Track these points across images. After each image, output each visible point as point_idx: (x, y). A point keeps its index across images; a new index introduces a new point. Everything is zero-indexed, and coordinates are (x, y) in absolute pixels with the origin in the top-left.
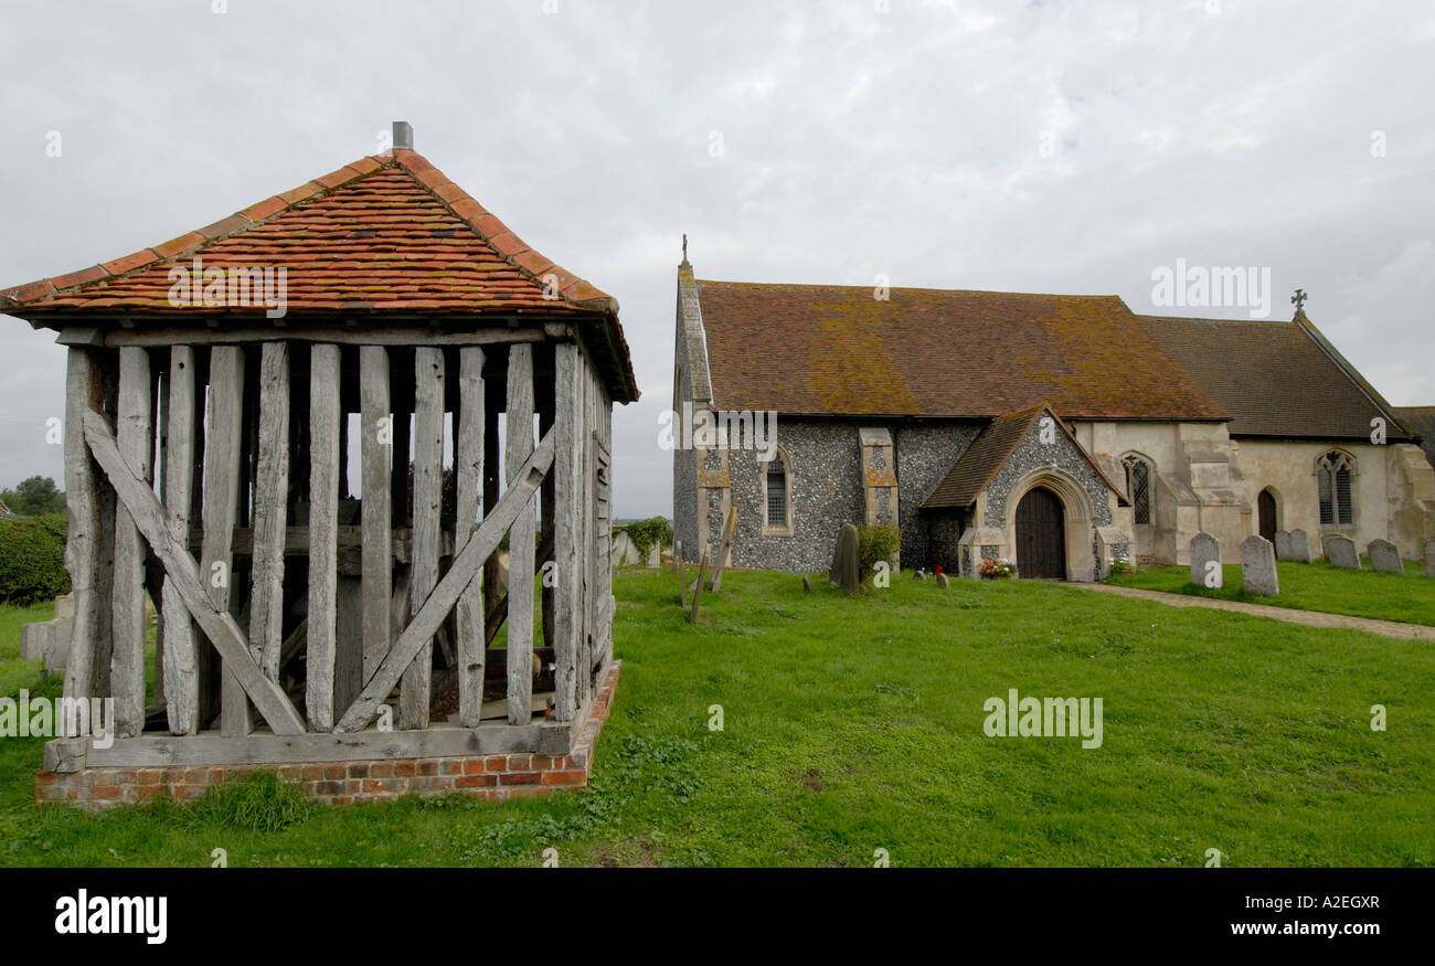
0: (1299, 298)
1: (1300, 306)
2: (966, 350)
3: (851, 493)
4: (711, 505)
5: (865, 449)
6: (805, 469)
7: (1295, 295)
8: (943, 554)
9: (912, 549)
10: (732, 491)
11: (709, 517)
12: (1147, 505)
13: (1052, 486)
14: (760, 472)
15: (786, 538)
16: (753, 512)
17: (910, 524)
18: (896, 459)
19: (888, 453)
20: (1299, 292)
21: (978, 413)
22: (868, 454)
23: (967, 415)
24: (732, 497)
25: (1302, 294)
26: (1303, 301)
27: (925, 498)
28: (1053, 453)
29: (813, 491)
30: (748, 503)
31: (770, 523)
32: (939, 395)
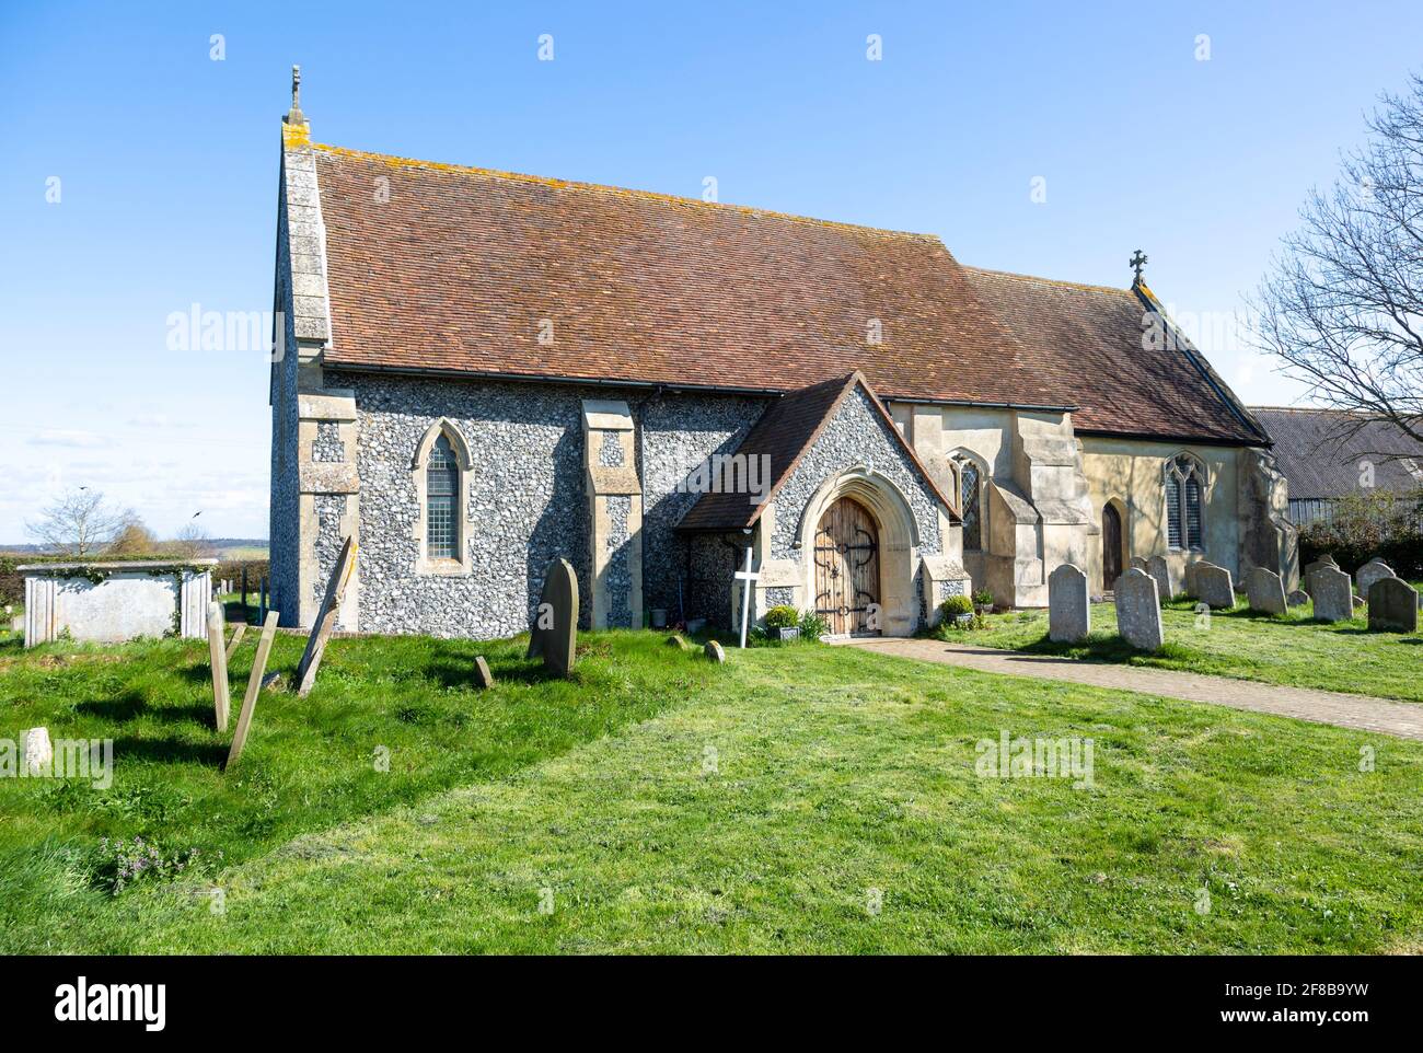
0: (1138, 261)
1: (1138, 271)
2: (744, 291)
3: (568, 505)
4: (322, 523)
5: (591, 433)
6: (493, 464)
7: (1134, 257)
8: (708, 599)
9: (661, 593)
10: (362, 499)
11: (318, 544)
12: (978, 522)
13: (862, 497)
14: (414, 468)
15: (459, 579)
16: (400, 535)
17: (658, 554)
18: (638, 449)
19: (627, 441)
20: (1138, 252)
21: (760, 385)
22: (595, 441)
23: (745, 385)
24: (362, 509)
25: (1141, 256)
26: (1142, 266)
27: (682, 513)
28: (867, 446)
29: (505, 500)
30: (392, 520)
31: (430, 554)
32: (704, 354)
